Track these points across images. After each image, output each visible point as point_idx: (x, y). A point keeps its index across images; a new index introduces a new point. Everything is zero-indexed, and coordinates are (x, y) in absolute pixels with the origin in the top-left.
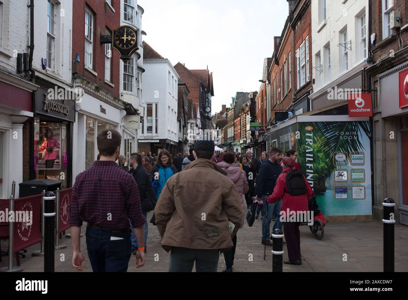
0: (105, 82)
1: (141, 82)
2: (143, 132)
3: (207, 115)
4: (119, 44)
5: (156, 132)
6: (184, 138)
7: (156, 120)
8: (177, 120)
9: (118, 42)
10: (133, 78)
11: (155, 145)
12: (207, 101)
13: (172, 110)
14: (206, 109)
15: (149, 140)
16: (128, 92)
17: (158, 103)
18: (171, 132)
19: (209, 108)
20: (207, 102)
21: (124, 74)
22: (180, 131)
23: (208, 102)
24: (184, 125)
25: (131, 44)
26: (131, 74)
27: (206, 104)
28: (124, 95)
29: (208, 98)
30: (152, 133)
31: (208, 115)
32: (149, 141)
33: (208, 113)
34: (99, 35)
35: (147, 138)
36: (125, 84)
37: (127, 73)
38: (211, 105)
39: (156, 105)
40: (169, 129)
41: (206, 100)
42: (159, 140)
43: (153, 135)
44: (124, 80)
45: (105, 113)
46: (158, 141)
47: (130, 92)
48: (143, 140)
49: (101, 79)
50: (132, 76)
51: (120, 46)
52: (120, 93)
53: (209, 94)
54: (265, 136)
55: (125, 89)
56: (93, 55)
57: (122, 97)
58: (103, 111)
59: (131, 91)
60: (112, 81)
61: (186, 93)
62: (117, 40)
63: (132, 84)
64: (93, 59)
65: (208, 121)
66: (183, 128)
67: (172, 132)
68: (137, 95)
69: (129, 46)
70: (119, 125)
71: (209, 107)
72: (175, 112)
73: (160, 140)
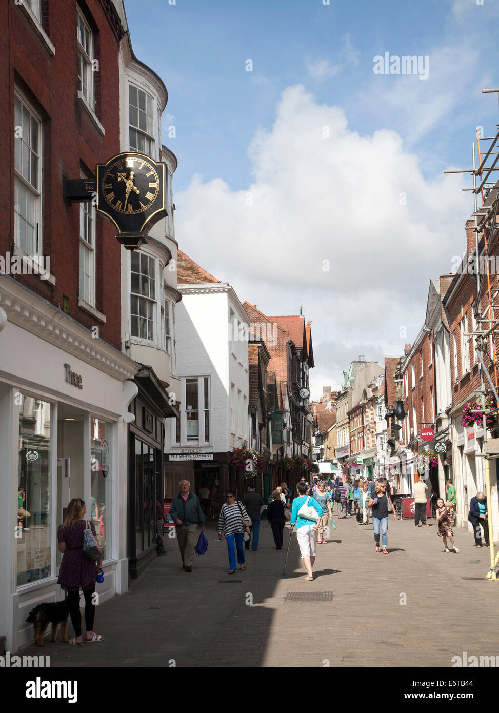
0: (79, 305)
1: (174, 322)
2: (178, 439)
3: (301, 404)
4: (114, 202)
5: (207, 438)
6: (262, 449)
7: (207, 414)
8: (249, 413)
9: (111, 196)
10: (154, 306)
11: (203, 466)
12: (301, 376)
13: (239, 391)
14: (300, 392)
15: (192, 456)
16: (143, 340)
17: (210, 376)
18: (236, 437)
19: (304, 390)
20: (301, 380)
21: (131, 294)
22: (254, 435)
23: (303, 378)
24: (262, 422)
25: (147, 201)
26: (149, 298)
27: (299, 381)
28: (133, 348)
29: (302, 370)
30: (198, 439)
31: (303, 404)
32: (192, 458)
33: (304, 399)
34: (61, 177)
35: (187, 452)
36: (134, 321)
37: (140, 295)
38: (308, 385)
39: (206, 381)
40: (233, 430)
41: (299, 375)
42: (212, 455)
43: (201, 445)
44: (134, 310)
45: (80, 387)
46: (211, 458)
47: (146, 341)
48: (178, 456)
49: (68, 295)
50: (152, 303)
51: (117, 205)
52: (123, 341)
53: (305, 364)
54: (440, 444)
55: (134, 333)
56: (45, 228)
57: (129, 350)
58: (74, 380)
59: (151, 338)
60: (100, 306)
61: (263, 360)
62: (108, 191)
63: (152, 322)
64: (44, 240)
65: (303, 415)
66: (260, 429)
67: (239, 437)
68: (164, 348)
69: (140, 207)
70: (121, 419)
71: (304, 388)
72: (245, 397)
73: (215, 455)
